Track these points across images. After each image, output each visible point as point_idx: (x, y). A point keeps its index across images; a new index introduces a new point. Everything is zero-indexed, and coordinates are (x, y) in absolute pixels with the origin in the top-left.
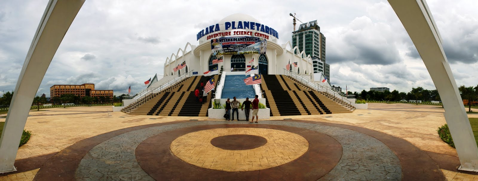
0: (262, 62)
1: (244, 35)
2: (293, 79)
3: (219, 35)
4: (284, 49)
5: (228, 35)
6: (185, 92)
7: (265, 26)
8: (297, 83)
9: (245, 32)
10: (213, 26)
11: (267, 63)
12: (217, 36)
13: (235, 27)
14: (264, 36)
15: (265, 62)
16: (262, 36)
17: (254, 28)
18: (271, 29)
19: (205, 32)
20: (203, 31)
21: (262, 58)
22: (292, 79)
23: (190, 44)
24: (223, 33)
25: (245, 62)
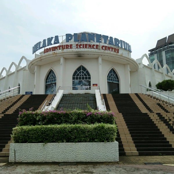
0: (112, 80)
1: (89, 48)
2: (154, 98)
3: (58, 48)
4: (140, 64)
5: (69, 48)
7: (114, 38)
8: (161, 103)
9: (90, 46)
10: (52, 38)
11: (118, 81)
12: (56, 50)
14: (113, 50)
15: (116, 81)
16: (111, 49)
17: (100, 40)
18: (121, 41)
19: (41, 46)
21: (111, 75)
22: (153, 98)
24: (62, 46)
25: (90, 80)
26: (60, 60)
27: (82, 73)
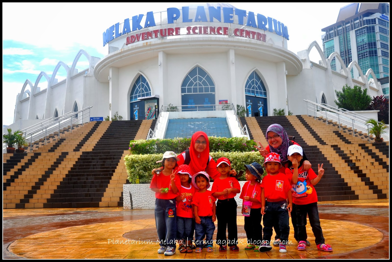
0: (253, 92)
1: (211, 34)
2: (330, 123)
3: (154, 35)
4: (304, 61)
5: (174, 33)
6: (67, 153)
7: (256, 14)
8: (340, 130)
9: (213, 30)
10: (141, 16)
11: (265, 94)
12: (150, 38)
13: (190, 18)
14: (255, 36)
15: (261, 93)
16: (251, 35)
17: (231, 19)
18: (270, 19)
19: (121, 30)
20: (117, 25)
21: (253, 83)
22: (327, 122)
23: (86, 55)
24: (161, 30)
25: (213, 93)
26: (157, 57)
27: (198, 81)
